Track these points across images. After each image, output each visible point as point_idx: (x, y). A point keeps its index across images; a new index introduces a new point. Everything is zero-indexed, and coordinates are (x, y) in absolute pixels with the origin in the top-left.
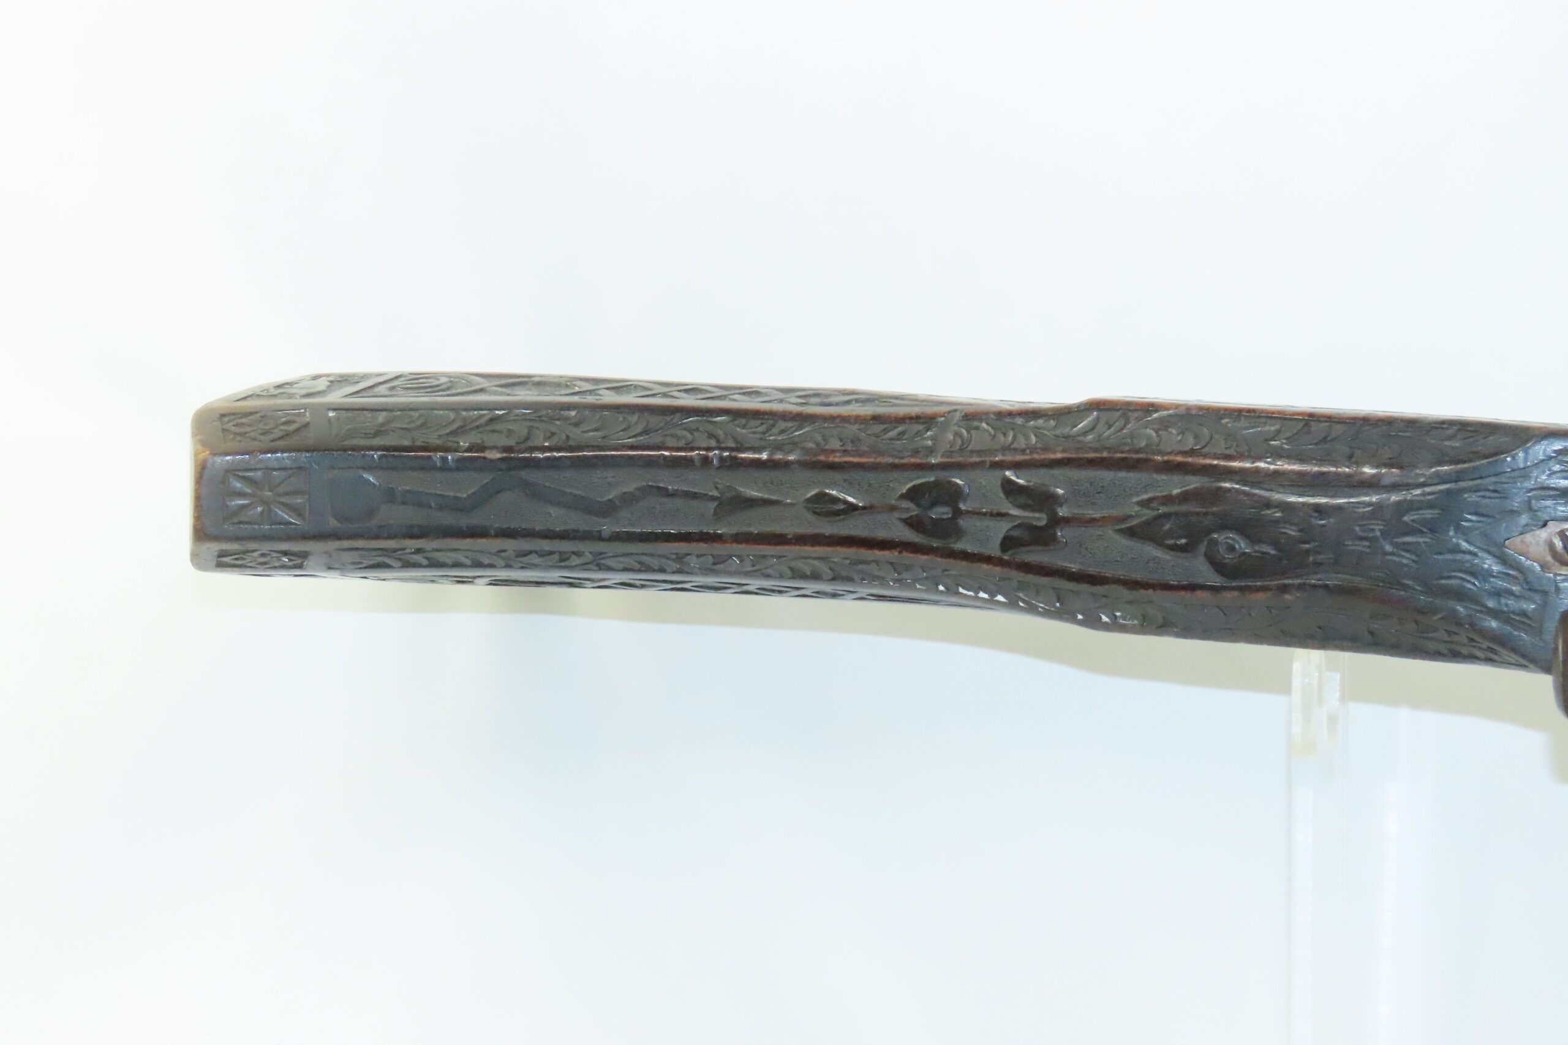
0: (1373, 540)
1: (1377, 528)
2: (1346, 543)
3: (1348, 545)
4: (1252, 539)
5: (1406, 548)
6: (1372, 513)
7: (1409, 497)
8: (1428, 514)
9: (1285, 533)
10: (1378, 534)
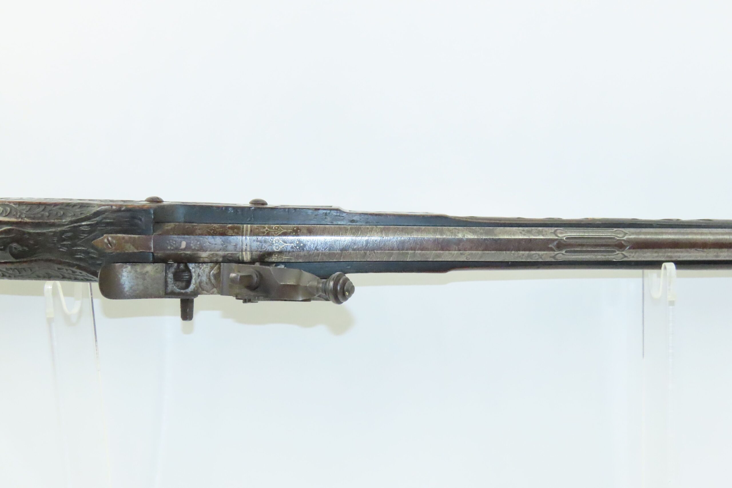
0: (55, 243)
1: (56, 239)
2: (47, 245)
3: (48, 246)
4: (22, 245)
5: (64, 245)
6: (54, 234)
7: (63, 229)
8: (69, 234)
9: (30, 243)
10: (56, 241)
